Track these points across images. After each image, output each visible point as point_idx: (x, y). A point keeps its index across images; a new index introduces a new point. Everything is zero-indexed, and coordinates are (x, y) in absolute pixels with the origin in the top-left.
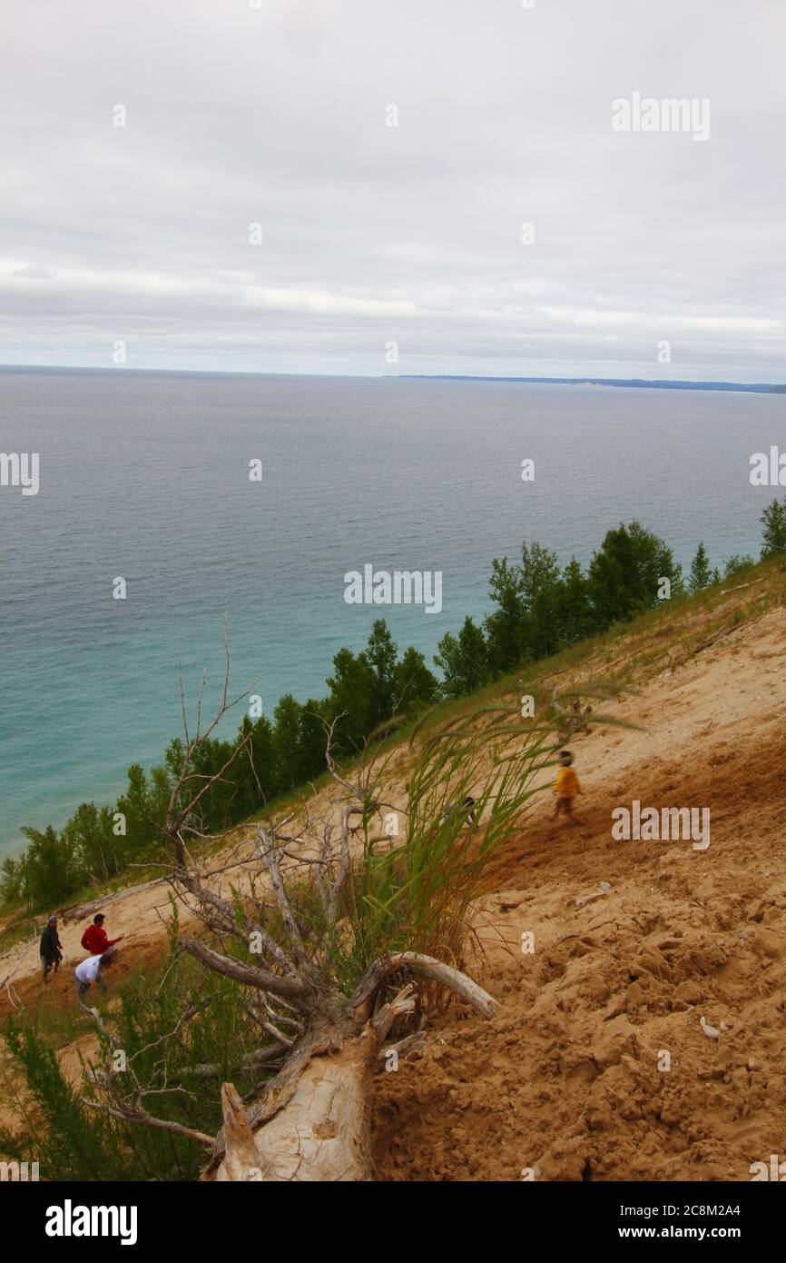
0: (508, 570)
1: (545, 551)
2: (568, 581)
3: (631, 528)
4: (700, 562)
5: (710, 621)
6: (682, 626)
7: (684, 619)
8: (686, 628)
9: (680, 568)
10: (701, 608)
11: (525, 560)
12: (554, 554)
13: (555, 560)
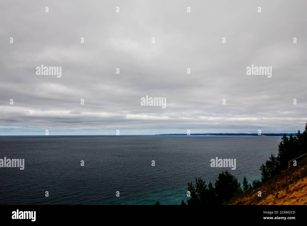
0: (192, 186)
1: (202, 180)
2: (209, 188)
3: (225, 173)
4: (245, 182)
5: (251, 199)
6: (244, 201)
7: (244, 199)
8: (245, 202)
9: (240, 184)
10: (248, 196)
11: (197, 183)
12: (204, 181)
13: (205, 183)
